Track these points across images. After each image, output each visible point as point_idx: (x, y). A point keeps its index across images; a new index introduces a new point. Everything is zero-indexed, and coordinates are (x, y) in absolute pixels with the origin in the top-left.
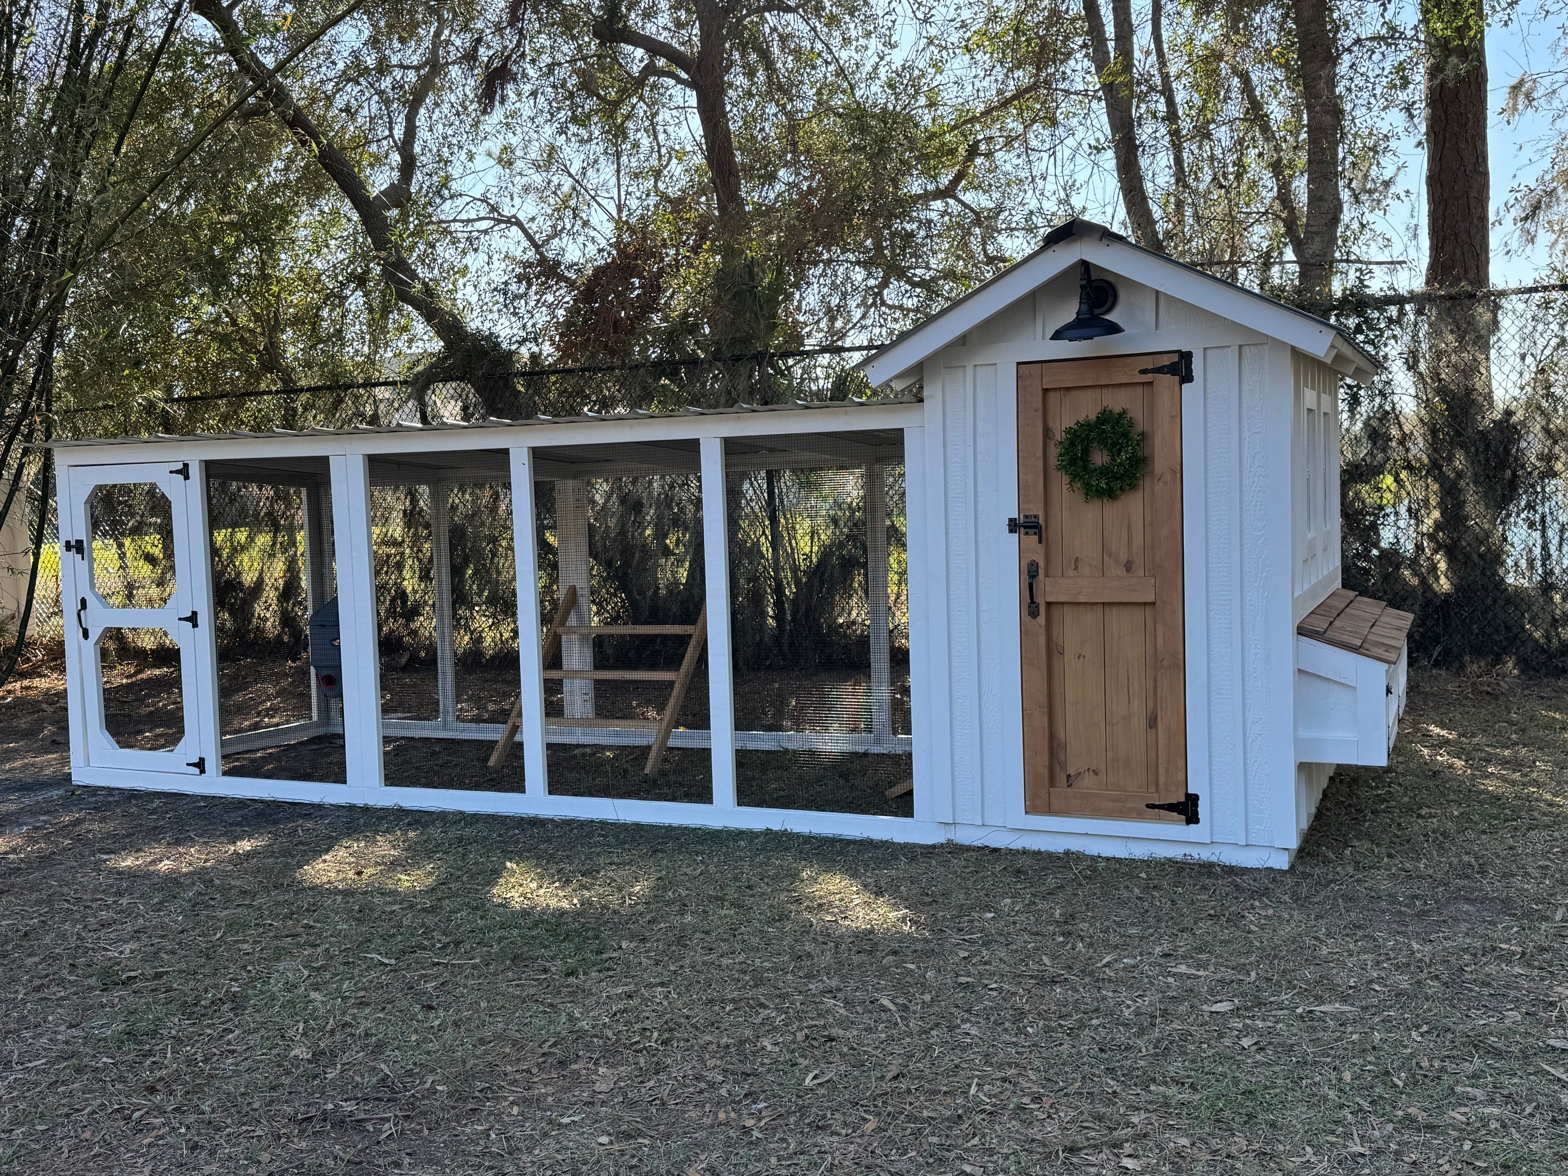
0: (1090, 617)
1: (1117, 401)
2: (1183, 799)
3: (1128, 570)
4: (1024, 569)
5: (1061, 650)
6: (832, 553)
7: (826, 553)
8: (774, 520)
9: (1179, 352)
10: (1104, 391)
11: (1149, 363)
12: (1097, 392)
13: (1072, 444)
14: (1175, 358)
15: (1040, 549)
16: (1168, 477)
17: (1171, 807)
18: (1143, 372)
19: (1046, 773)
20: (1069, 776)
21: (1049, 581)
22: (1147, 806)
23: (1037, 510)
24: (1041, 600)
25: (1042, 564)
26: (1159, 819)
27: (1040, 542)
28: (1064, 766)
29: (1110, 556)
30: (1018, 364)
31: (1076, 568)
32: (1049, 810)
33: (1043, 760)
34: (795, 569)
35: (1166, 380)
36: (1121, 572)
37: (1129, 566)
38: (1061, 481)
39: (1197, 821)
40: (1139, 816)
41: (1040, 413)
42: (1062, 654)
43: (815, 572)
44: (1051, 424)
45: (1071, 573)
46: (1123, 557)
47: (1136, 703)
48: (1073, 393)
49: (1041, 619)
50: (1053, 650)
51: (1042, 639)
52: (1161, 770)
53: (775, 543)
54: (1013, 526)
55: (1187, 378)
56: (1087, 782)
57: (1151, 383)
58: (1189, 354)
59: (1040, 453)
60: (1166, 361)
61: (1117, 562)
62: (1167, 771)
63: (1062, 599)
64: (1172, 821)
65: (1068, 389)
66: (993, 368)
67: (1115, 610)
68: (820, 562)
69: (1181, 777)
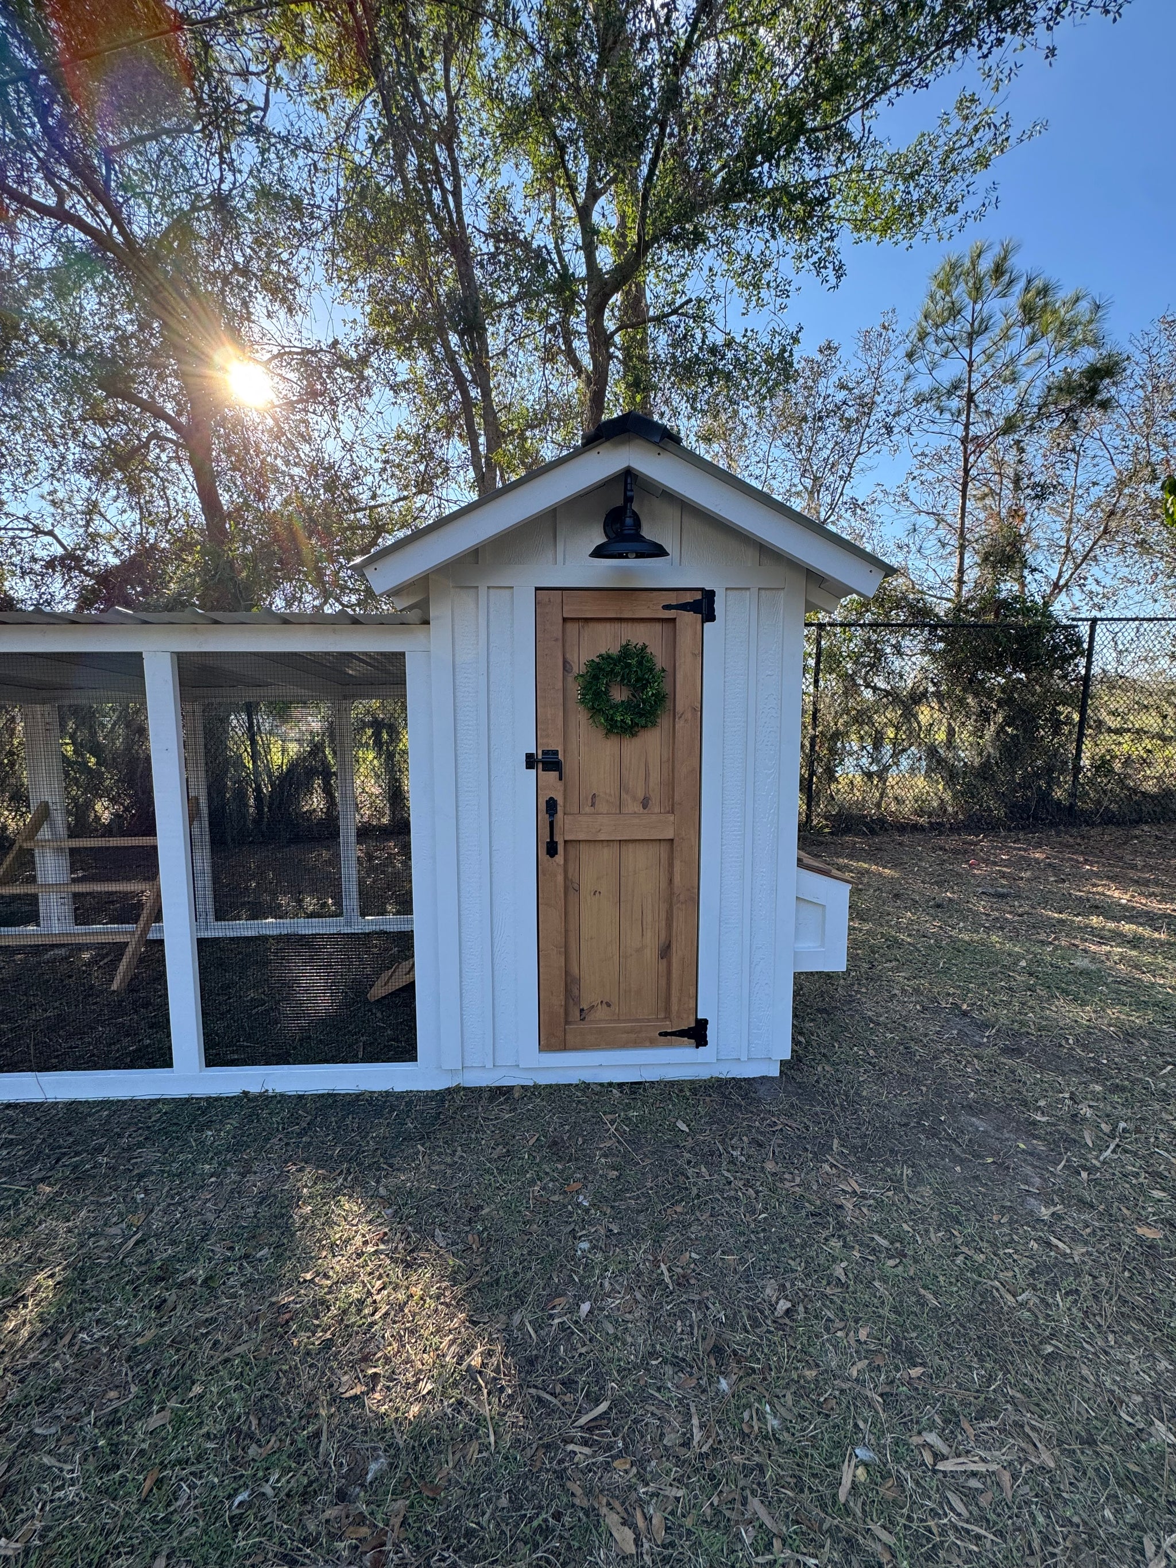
0: (606, 854)
1: (639, 636)
2: (693, 1025)
3: (645, 807)
4: (543, 806)
5: (576, 886)
6: (298, 765)
7: (293, 766)
8: (253, 743)
9: (702, 590)
10: (624, 625)
11: (672, 599)
12: (617, 626)
13: (595, 678)
14: (698, 596)
15: (559, 785)
16: (689, 715)
17: (681, 1033)
18: (667, 607)
19: (562, 1011)
20: (582, 1010)
21: (568, 819)
22: (661, 1034)
23: (555, 744)
24: (559, 839)
25: (560, 802)
26: (671, 1045)
27: (560, 779)
28: (577, 1001)
29: (627, 793)
30: (537, 589)
31: (593, 805)
32: (564, 1047)
33: (558, 1001)
34: (270, 775)
35: (688, 619)
36: (638, 808)
37: (645, 803)
38: (581, 717)
39: (705, 1044)
40: (652, 1044)
41: (560, 643)
42: (578, 891)
43: (285, 778)
44: (568, 656)
45: (588, 809)
46: (640, 795)
47: (649, 934)
48: (591, 625)
49: (559, 858)
50: (571, 887)
51: (560, 878)
52: (674, 1000)
53: (254, 757)
54: (531, 761)
55: (710, 616)
56: (601, 1013)
57: (673, 620)
58: (712, 593)
59: (560, 685)
60: (689, 598)
61: (634, 798)
62: (680, 1000)
63: (581, 836)
64: (681, 1045)
65: (587, 620)
66: (507, 591)
67: (631, 846)
68: (289, 771)
69: (692, 1005)
